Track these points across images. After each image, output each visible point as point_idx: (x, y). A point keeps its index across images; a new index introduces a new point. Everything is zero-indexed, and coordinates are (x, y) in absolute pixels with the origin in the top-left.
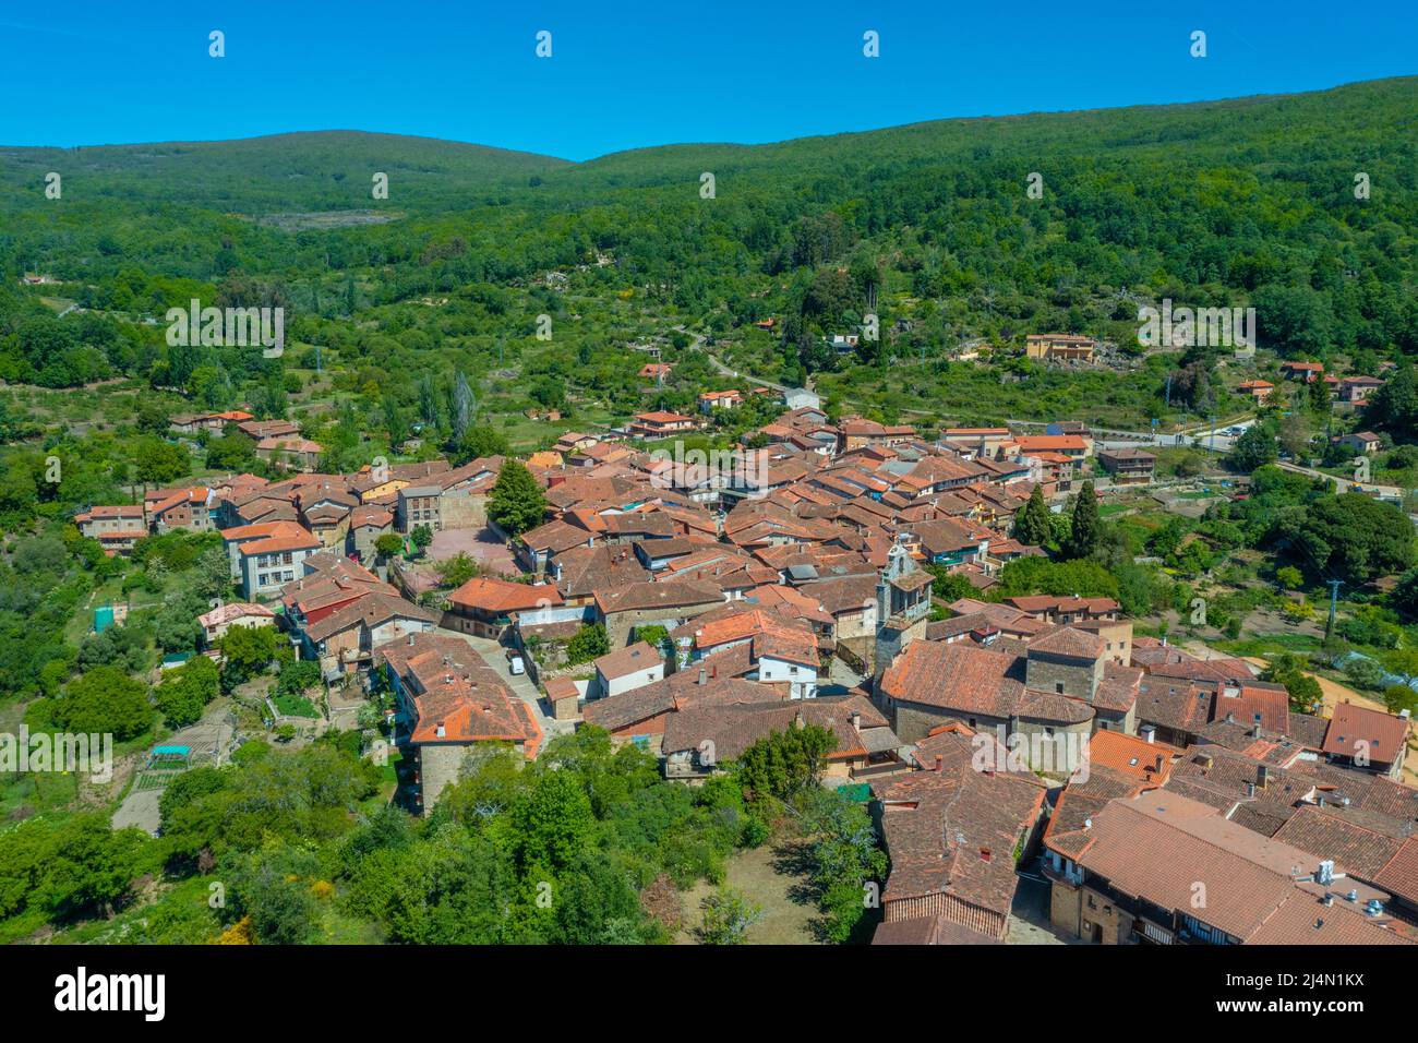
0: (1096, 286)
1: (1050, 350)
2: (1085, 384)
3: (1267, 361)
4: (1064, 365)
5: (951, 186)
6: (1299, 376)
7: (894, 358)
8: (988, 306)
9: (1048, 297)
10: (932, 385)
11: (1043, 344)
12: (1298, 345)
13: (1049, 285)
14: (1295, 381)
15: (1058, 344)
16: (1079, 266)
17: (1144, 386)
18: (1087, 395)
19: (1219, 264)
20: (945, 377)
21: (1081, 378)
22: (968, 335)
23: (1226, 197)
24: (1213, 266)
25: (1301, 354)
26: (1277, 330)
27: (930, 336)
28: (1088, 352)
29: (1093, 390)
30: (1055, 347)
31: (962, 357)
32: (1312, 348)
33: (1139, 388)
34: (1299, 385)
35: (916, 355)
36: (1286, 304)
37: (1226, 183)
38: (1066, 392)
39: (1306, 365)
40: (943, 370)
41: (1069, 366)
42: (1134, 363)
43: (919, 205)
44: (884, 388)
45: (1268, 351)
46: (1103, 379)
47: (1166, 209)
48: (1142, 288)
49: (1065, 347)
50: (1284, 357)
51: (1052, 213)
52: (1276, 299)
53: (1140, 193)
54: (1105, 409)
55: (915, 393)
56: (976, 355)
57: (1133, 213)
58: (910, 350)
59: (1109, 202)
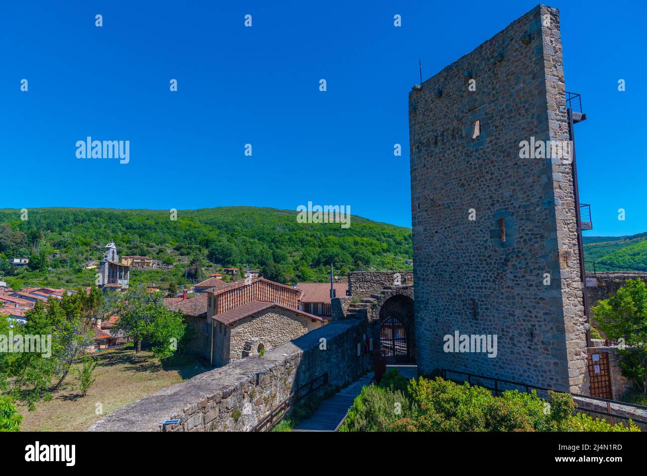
0: (148, 244)
1: (133, 262)
2: (150, 275)
3: (219, 269)
4: (140, 268)
5: (71, 218)
6: (231, 273)
7: (50, 268)
8: (99, 249)
9: (127, 247)
10: (73, 277)
11: (129, 259)
12: (228, 262)
13: (127, 243)
14: (229, 275)
15: (136, 259)
16: (140, 237)
17: (175, 274)
18: (151, 279)
19: (195, 239)
20: (80, 275)
21: (148, 273)
22: (90, 259)
23: (190, 226)
24: (193, 239)
25: (230, 265)
26: (221, 257)
27: (71, 259)
28: (150, 263)
29: (154, 276)
30: (135, 261)
31: (88, 268)
32: (234, 264)
33: (174, 276)
34: (231, 276)
35: (63, 267)
36: (224, 247)
37: (189, 222)
38: (142, 277)
39: (233, 269)
40: (79, 272)
41: (141, 268)
42: (170, 267)
43: (54, 224)
44: (46, 279)
45: (218, 265)
46: (158, 273)
47: (168, 228)
48: (168, 245)
49: (140, 261)
50: (224, 267)
51: (120, 229)
52: (220, 246)
53: (157, 223)
54: (160, 283)
55: (64, 282)
56: (96, 267)
57: (156, 229)
58: (60, 265)
59: (144, 225)
